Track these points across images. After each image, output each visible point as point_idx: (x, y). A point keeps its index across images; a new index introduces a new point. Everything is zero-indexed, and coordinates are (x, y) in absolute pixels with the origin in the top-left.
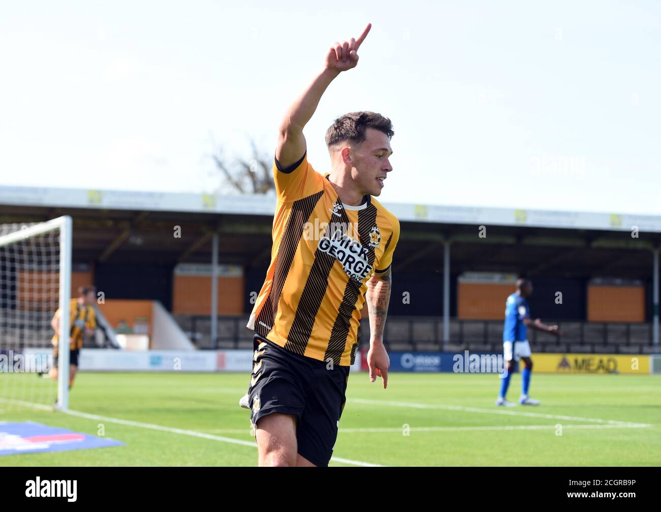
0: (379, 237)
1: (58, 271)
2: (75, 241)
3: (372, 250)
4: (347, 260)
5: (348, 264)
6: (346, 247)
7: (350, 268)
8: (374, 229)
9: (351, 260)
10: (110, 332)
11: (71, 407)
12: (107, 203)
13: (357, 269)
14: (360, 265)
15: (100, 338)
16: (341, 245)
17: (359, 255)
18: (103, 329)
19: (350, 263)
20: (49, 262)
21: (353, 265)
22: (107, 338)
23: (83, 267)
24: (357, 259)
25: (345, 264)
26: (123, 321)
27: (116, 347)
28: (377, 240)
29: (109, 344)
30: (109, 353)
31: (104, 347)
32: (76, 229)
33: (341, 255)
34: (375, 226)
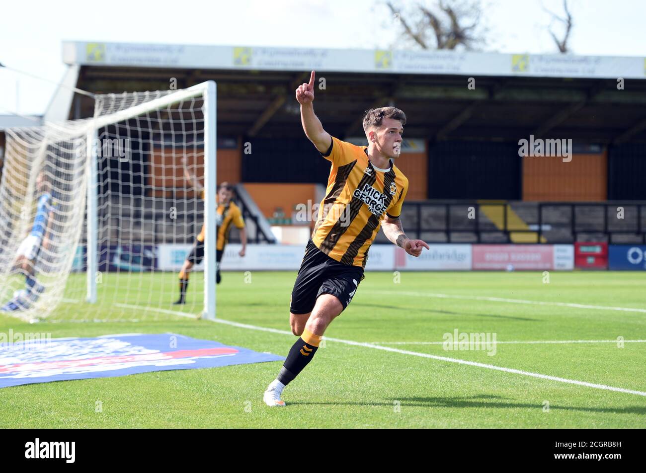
0: (395, 188)
1: (201, 148)
2: (220, 111)
3: (391, 197)
4: (371, 203)
5: (372, 204)
6: (371, 195)
7: (373, 207)
8: (393, 183)
9: (374, 202)
10: (263, 223)
11: (218, 315)
12: (257, 64)
13: (377, 208)
14: (379, 206)
15: (250, 229)
16: (368, 194)
17: (379, 200)
18: (255, 219)
19: (373, 204)
20: (190, 138)
21: (375, 206)
22: (259, 230)
23: (229, 143)
24: (378, 203)
25: (370, 205)
26: (277, 210)
27: (271, 242)
28: (394, 191)
29: (261, 238)
30: (263, 248)
31: (257, 241)
32: (221, 96)
33: (368, 200)
34: (394, 182)
